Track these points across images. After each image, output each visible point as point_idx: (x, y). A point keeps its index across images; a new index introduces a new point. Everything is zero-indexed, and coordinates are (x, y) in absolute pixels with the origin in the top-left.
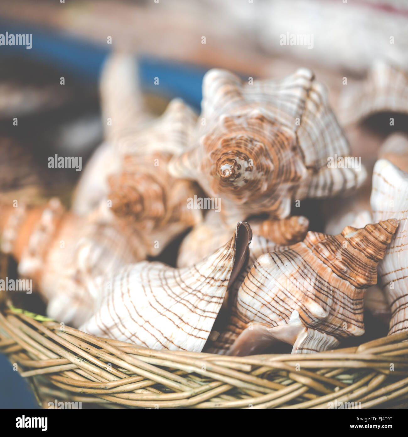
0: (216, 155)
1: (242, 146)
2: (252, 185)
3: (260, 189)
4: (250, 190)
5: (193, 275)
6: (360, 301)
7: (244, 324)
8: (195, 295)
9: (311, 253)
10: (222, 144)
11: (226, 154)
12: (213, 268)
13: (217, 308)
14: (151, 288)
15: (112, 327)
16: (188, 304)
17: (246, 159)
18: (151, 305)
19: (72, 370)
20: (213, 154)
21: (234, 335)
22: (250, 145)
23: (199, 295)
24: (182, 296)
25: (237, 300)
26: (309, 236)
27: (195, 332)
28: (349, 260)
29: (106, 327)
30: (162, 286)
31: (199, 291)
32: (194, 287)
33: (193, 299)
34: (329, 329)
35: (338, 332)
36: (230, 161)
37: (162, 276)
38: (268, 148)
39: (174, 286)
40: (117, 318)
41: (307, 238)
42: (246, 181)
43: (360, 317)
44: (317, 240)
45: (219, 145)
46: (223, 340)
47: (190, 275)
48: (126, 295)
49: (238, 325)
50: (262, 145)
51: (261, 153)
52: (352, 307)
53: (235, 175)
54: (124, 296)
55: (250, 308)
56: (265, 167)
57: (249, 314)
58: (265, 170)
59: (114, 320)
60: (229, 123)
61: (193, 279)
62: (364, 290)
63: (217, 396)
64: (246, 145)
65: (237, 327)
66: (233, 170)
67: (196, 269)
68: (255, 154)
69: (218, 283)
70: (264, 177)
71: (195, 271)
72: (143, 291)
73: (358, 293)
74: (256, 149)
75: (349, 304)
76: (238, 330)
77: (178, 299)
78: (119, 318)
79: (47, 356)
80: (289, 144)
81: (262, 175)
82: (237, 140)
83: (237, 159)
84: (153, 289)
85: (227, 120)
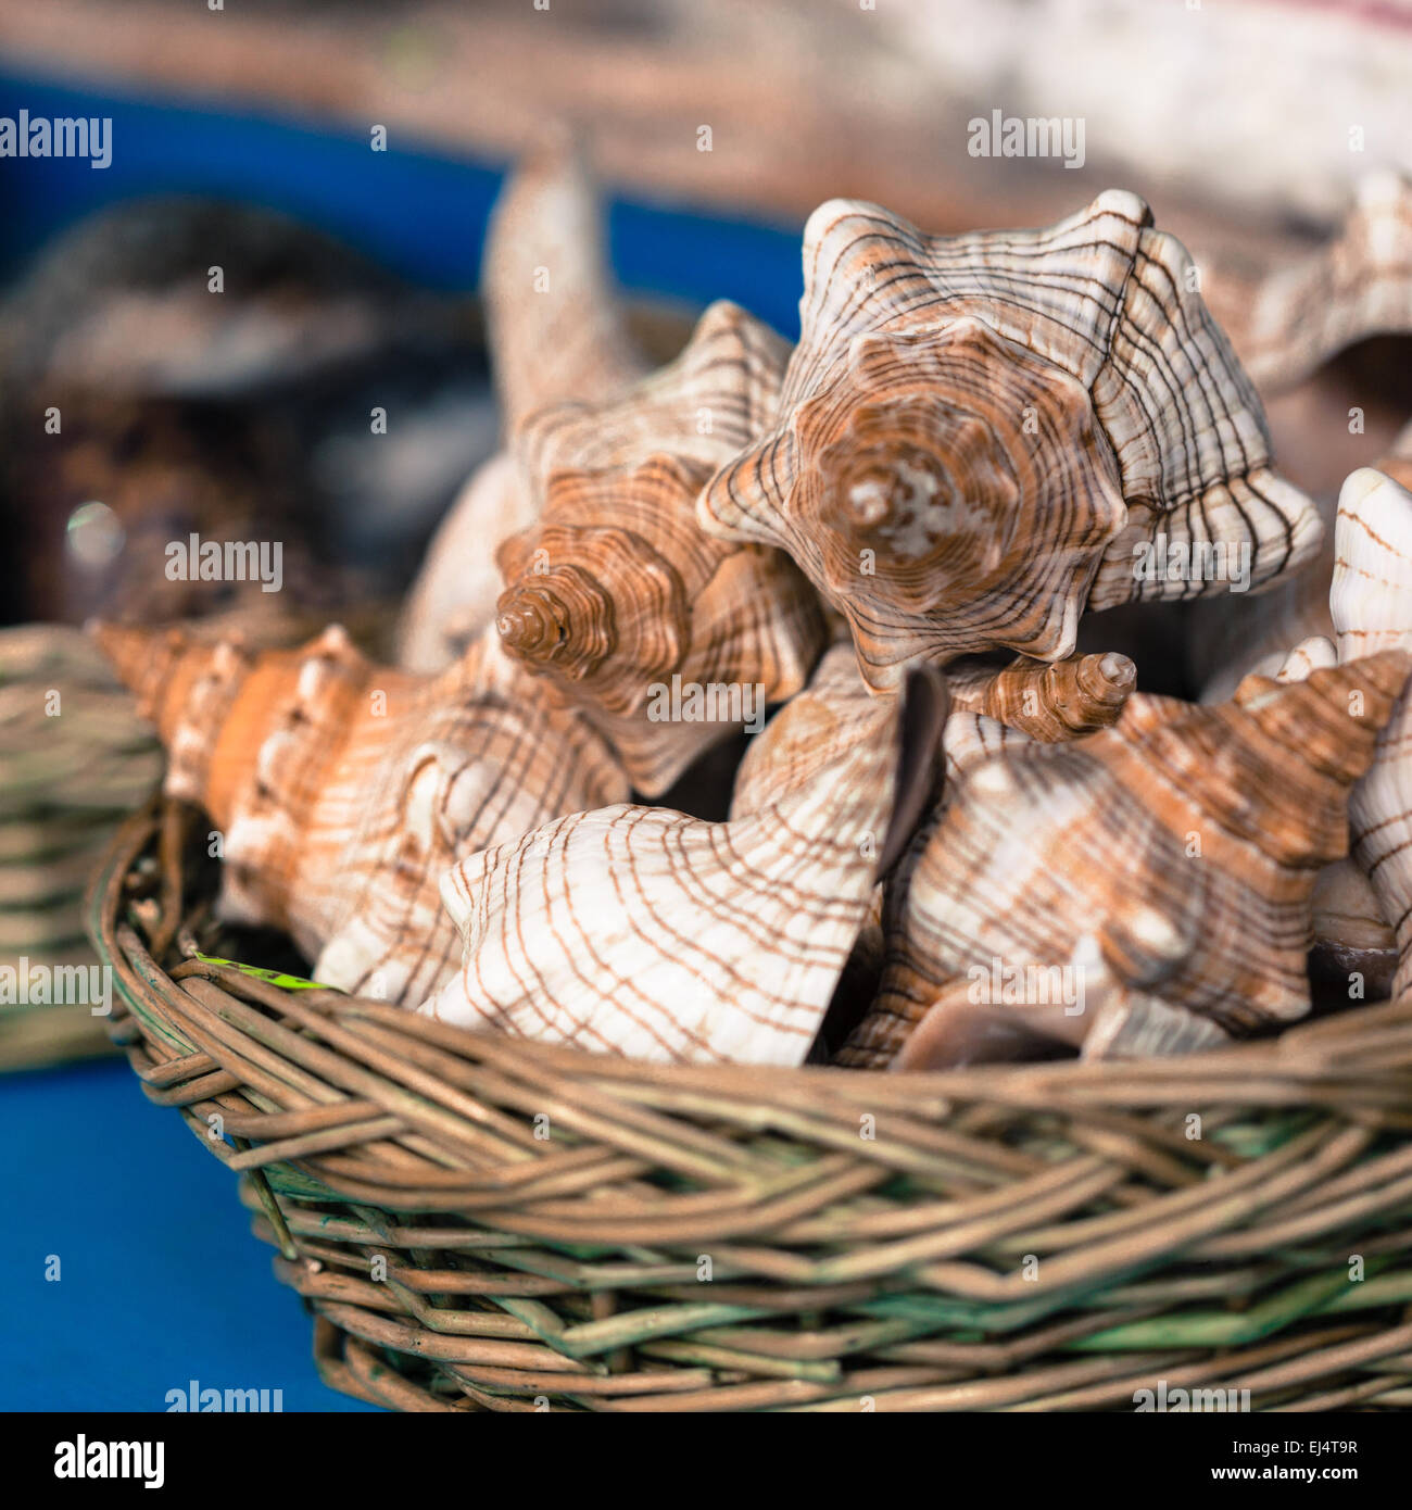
0: (839, 456)
1: (920, 427)
2: (951, 550)
3: (976, 564)
4: (948, 568)
5: (770, 837)
6: (1293, 909)
7: (930, 988)
8: (775, 896)
9: (1137, 758)
10: (856, 422)
11: (870, 452)
12: (831, 809)
13: (845, 938)
14: (636, 879)
15: (514, 1007)
16: (752, 926)
17: (932, 467)
18: (638, 931)
19: (389, 1140)
20: (828, 454)
21: (902, 1023)
22: (943, 426)
23: (788, 895)
24: (735, 902)
25: (908, 913)
26: (1130, 708)
27: (778, 1013)
28: (1257, 778)
29: (495, 1003)
30: (672, 871)
31: (789, 885)
32: (772, 872)
33: (769, 911)
34: (1198, 998)
35: (1225, 1007)
36: (878, 472)
37: (672, 845)
38: (1000, 435)
39: (709, 872)
40: (531, 973)
41: (1127, 714)
42: (933, 538)
43: (1296, 961)
44: (1157, 720)
45: (847, 427)
46: (869, 1042)
47: (761, 836)
48: (559, 906)
49: (911, 991)
50: (983, 425)
51: (979, 451)
52: (1269, 925)
53: (899, 517)
54: (553, 906)
55: (948, 936)
56: (992, 493)
57: (946, 954)
58: (993, 502)
59: (521, 982)
60: (878, 359)
61: (770, 849)
62: (1307, 875)
63: (844, 1200)
64: (931, 426)
65: (910, 998)
66: (890, 501)
67: (777, 815)
68: (961, 454)
69: (847, 858)
70: (991, 527)
71: (775, 822)
72: (614, 888)
73: (1289, 884)
74: (963, 436)
75: (1258, 917)
76: (912, 1009)
77: (721, 910)
78: (538, 975)
79: (310, 1098)
80: (1068, 424)
81: (984, 520)
82: (905, 409)
83: (902, 466)
84: (644, 882)
85: (872, 351)
